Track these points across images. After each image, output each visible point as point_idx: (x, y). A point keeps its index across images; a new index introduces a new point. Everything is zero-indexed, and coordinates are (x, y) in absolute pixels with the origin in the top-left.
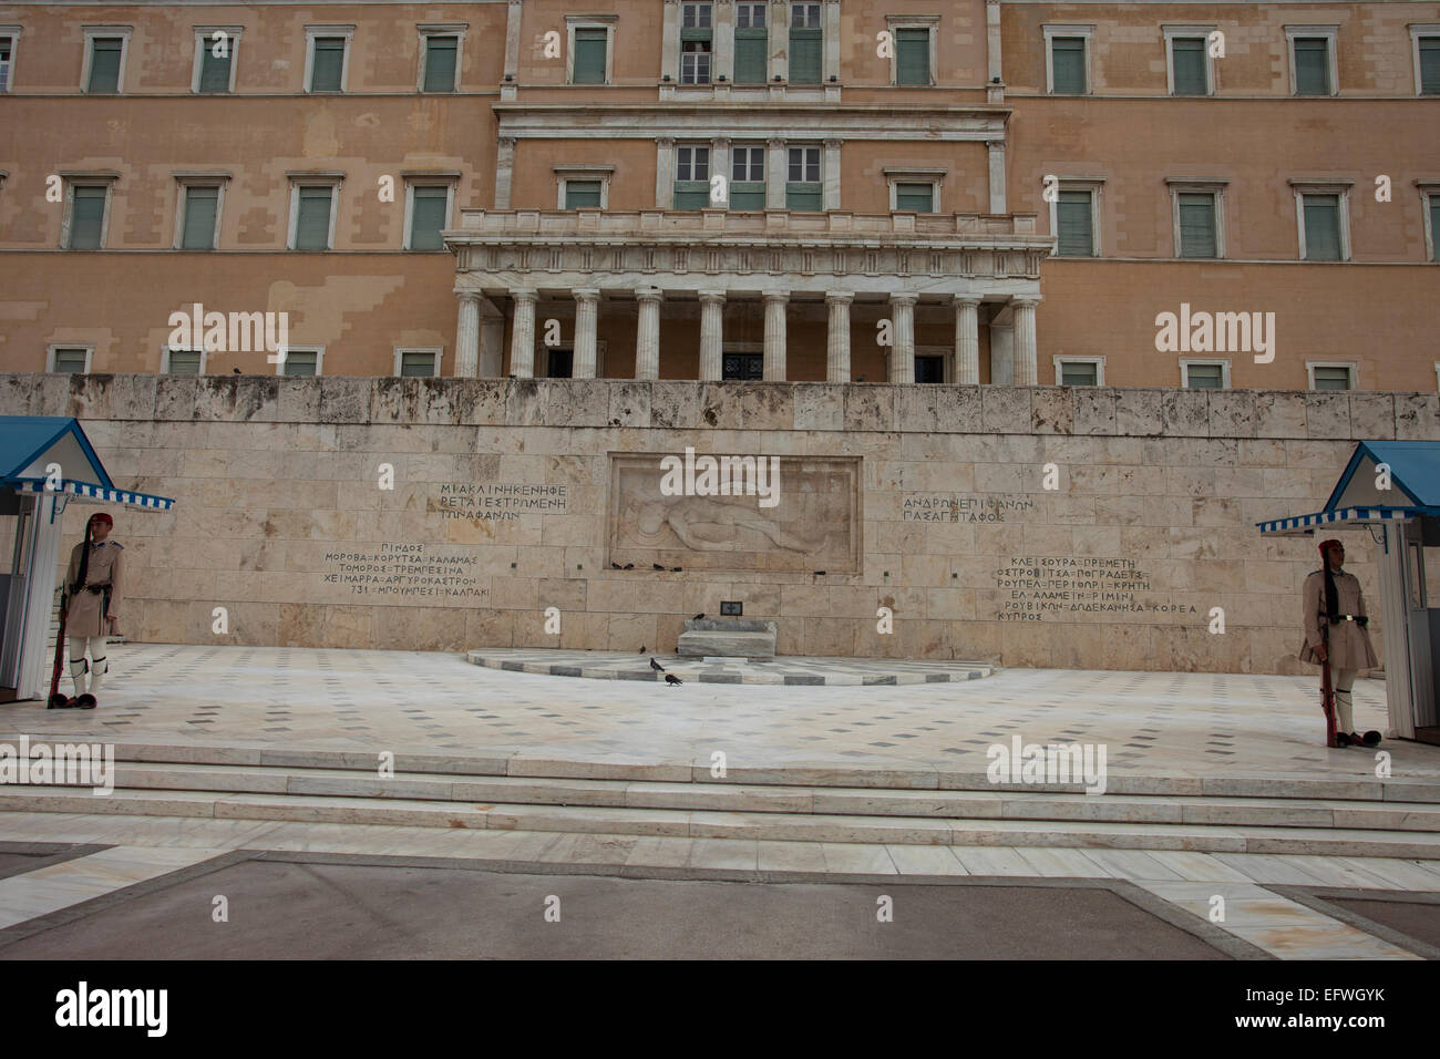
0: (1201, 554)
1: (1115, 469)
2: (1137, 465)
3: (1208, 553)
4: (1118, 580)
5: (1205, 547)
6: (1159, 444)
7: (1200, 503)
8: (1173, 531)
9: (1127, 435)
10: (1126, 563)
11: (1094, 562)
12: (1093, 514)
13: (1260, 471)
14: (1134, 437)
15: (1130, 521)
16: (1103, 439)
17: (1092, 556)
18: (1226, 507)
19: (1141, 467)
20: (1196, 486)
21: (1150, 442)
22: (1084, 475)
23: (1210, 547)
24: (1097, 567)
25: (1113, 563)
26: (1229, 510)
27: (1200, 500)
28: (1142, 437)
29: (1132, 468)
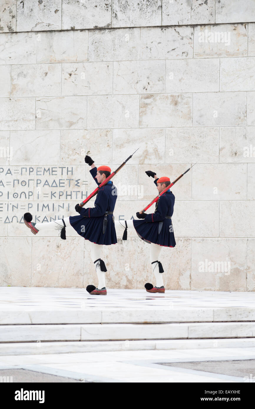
0: (145, 157)
1: (59, 66)
2: (83, 62)
3: (153, 157)
4: (54, 190)
5: (151, 150)
6: (107, 36)
7: (148, 101)
8: (117, 134)
9: (73, 29)
10: (65, 170)
11: (31, 170)
12: (32, 118)
13: (216, 61)
14: (82, 30)
15: (71, 124)
16: (49, 34)
17: (28, 165)
18: (176, 104)
19: (86, 64)
20: (144, 82)
21: (97, 35)
22: (25, 76)
23: (156, 151)
24: (33, 176)
25: (51, 171)
26: (179, 107)
27: (147, 97)
28: (89, 30)
29: (76, 65)
